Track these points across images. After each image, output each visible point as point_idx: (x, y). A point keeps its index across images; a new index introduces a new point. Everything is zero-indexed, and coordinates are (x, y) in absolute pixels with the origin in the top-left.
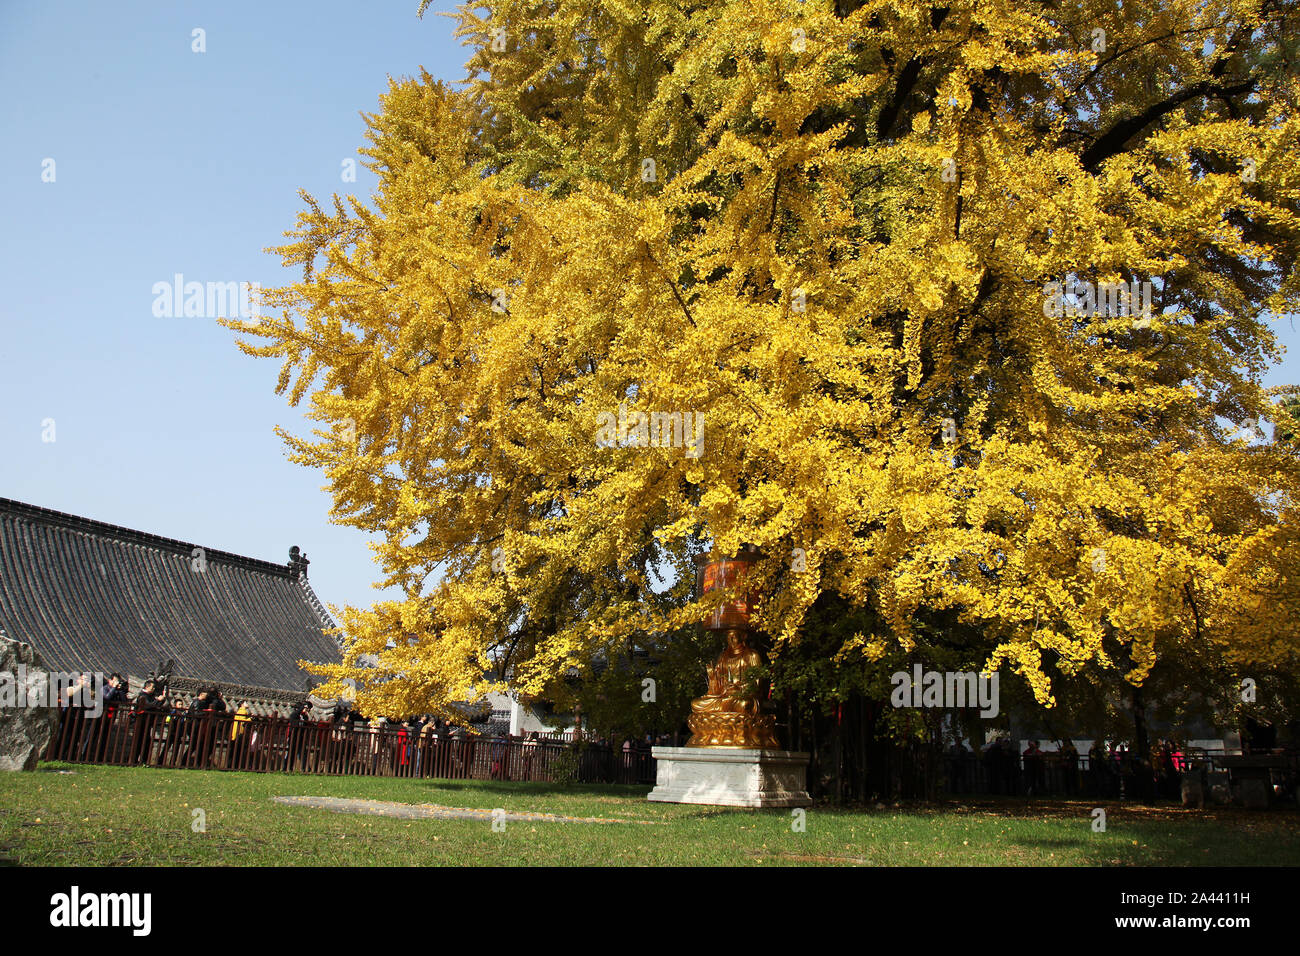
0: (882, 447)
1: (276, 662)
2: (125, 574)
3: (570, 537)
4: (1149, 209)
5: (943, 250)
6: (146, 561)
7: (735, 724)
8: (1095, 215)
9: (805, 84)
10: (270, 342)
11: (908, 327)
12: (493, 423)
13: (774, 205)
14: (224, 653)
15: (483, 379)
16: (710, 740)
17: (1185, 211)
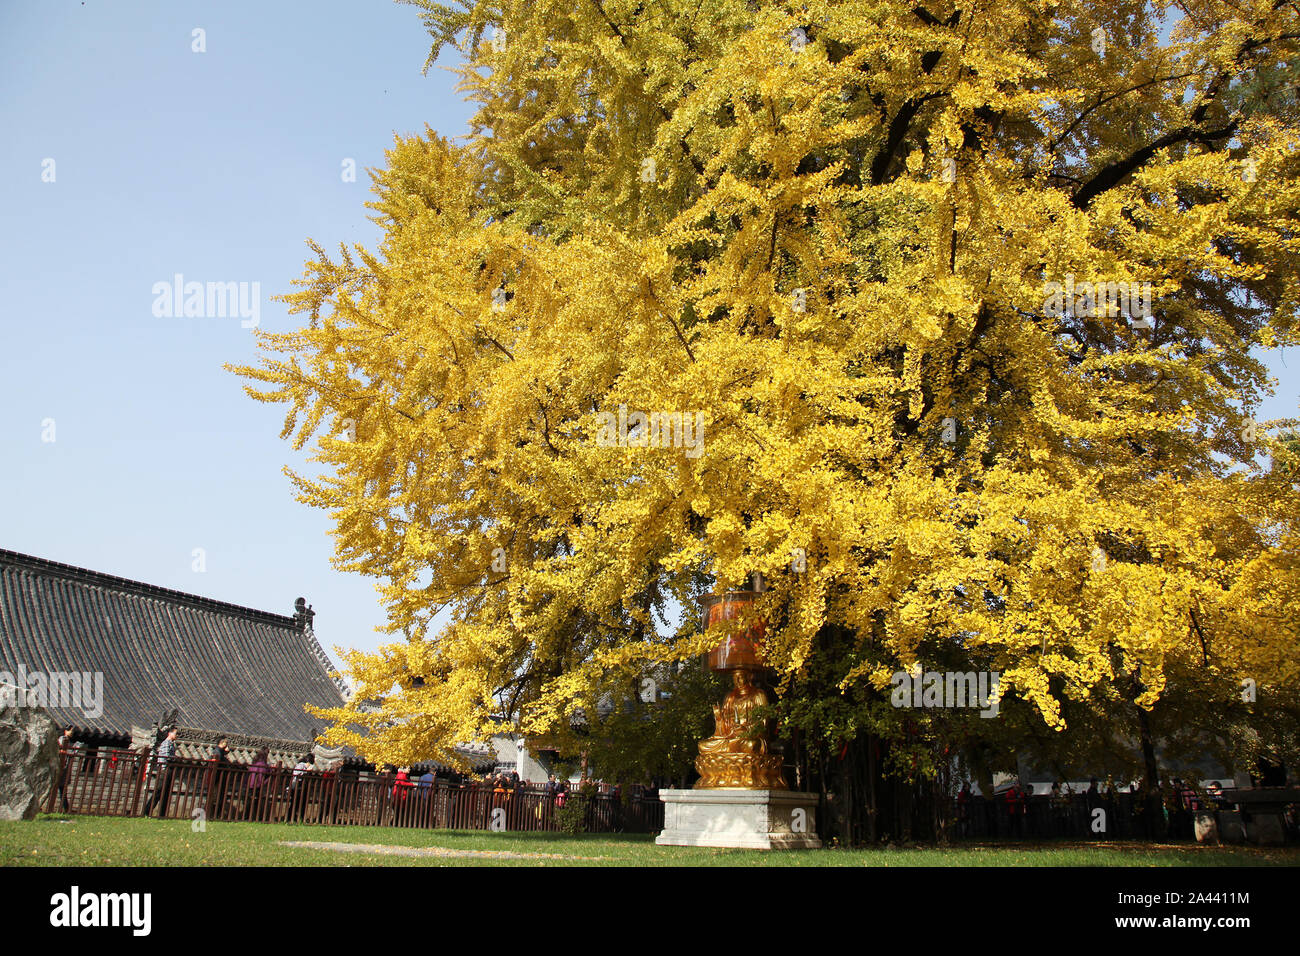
0: (884, 479)
1: (280, 713)
2: (130, 626)
3: (576, 574)
4: (1139, 240)
5: (940, 284)
6: (151, 613)
7: (742, 765)
8: (1087, 249)
9: (801, 125)
10: (277, 387)
11: (907, 359)
12: (498, 463)
13: (773, 245)
14: (229, 705)
15: (488, 419)
16: (718, 781)
17: (1174, 241)
